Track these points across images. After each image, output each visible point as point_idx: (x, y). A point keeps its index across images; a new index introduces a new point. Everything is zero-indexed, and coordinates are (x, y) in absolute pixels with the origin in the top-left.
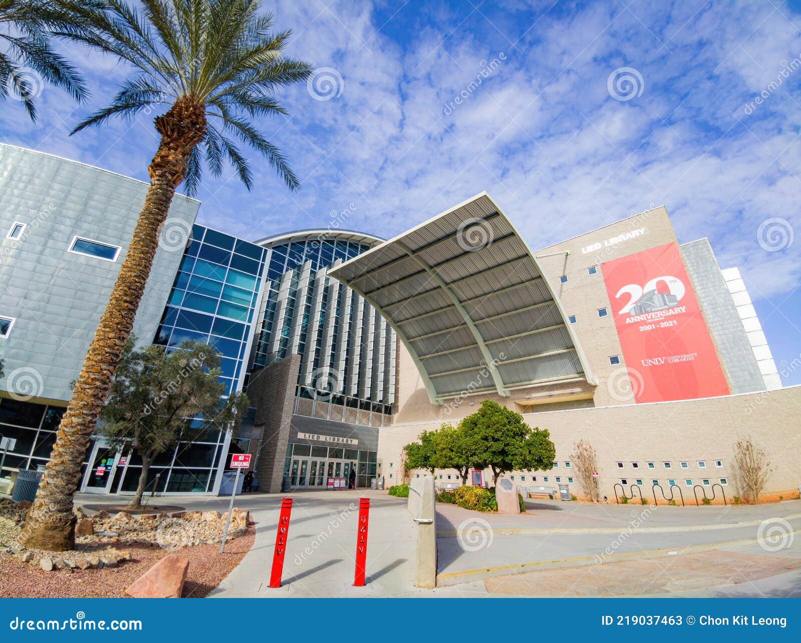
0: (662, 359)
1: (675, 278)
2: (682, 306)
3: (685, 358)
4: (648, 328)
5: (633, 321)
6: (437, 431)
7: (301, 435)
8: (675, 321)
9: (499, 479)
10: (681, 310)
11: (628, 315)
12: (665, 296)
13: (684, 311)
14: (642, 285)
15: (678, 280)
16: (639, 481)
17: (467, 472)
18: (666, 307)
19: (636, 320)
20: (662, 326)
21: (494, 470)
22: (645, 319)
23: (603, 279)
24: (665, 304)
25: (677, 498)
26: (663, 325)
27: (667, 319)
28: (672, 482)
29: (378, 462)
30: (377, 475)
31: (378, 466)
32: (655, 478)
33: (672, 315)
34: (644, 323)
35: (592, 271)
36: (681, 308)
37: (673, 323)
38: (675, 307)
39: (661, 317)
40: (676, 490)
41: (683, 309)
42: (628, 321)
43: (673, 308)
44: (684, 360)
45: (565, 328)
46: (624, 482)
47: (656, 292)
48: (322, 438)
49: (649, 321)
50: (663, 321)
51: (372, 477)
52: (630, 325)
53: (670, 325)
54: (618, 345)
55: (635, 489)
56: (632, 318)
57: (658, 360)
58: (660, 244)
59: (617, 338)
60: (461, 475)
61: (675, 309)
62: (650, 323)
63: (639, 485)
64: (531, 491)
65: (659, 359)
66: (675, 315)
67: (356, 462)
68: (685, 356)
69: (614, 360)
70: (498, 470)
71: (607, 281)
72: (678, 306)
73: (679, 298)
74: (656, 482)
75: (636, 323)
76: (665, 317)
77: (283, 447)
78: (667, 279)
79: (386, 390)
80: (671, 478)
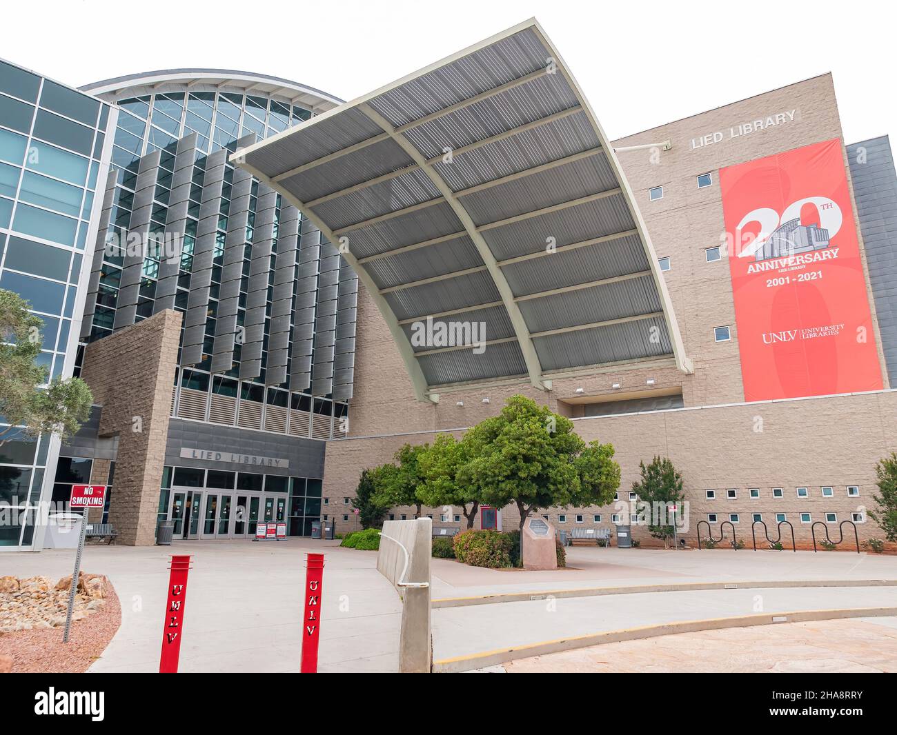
0: (792, 333)
1: (832, 201)
2: (834, 247)
3: (826, 331)
4: (779, 282)
5: (758, 271)
6: (427, 445)
7: (186, 453)
8: (820, 273)
9: (528, 521)
10: (832, 255)
11: (752, 260)
12: (812, 229)
13: (835, 256)
14: (780, 212)
15: (834, 204)
16: (734, 517)
17: (475, 510)
18: (811, 248)
19: (763, 269)
20: (800, 280)
21: (520, 505)
22: (777, 267)
23: (719, 195)
24: (811, 244)
25: (786, 539)
26: (803, 278)
27: (810, 267)
28: (781, 517)
29: (324, 495)
30: (322, 518)
31: (323, 502)
32: (757, 512)
33: (818, 262)
34: (773, 274)
35: (704, 180)
36: (832, 251)
37: (818, 275)
38: (824, 249)
39: (802, 264)
40: (785, 529)
41: (835, 253)
42: (751, 269)
43: (819, 250)
44: (825, 334)
45: (651, 278)
46: (713, 518)
47: (799, 223)
48: (226, 457)
49: (782, 271)
50: (802, 272)
51: (314, 520)
52: (754, 276)
53: (813, 278)
54: (730, 309)
55: (728, 528)
56: (757, 265)
57: (787, 334)
58: (817, 140)
59: (730, 297)
60: (465, 513)
61: (823, 252)
62: (784, 275)
63: (732, 522)
64: (573, 536)
65: (789, 332)
66: (823, 262)
67: (287, 496)
68: (827, 328)
69: (722, 333)
70: (526, 507)
71: (726, 199)
72: (828, 248)
73: (831, 236)
74: (757, 518)
75: (761, 273)
76: (806, 264)
77: (155, 473)
78: (818, 201)
79: (338, 379)
80: (781, 511)
